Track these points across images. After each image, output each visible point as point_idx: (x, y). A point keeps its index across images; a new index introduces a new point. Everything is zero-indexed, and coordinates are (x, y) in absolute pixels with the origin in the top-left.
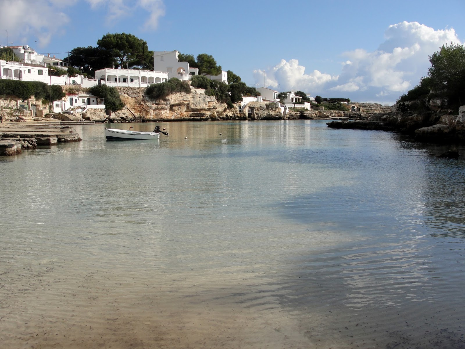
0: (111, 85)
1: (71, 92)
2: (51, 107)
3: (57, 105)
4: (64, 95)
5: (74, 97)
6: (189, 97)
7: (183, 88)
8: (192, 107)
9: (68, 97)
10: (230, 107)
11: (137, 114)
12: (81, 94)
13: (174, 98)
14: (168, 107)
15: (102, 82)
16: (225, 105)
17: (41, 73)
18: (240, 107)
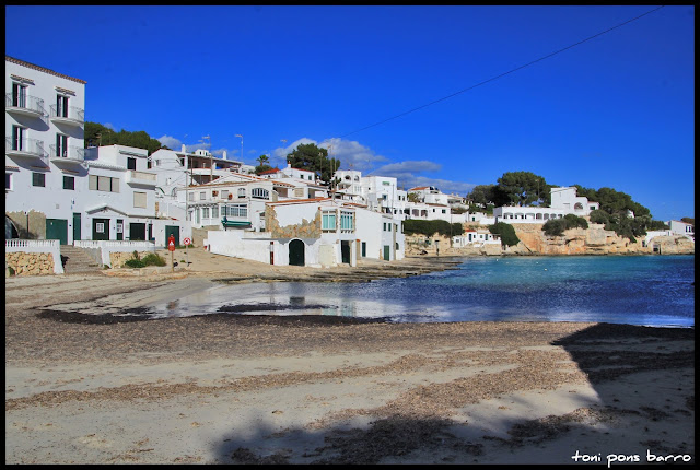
0: (508, 221)
1: (472, 229)
2: (452, 242)
3: (457, 241)
4: (464, 231)
5: (473, 234)
6: (586, 232)
7: (581, 223)
8: (589, 242)
9: (468, 233)
10: (633, 241)
11: (533, 250)
12: (480, 230)
13: (570, 233)
14: (563, 242)
15: (500, 220)
16: (628, 240)
17: (444, 212)
18: (643, 242)
